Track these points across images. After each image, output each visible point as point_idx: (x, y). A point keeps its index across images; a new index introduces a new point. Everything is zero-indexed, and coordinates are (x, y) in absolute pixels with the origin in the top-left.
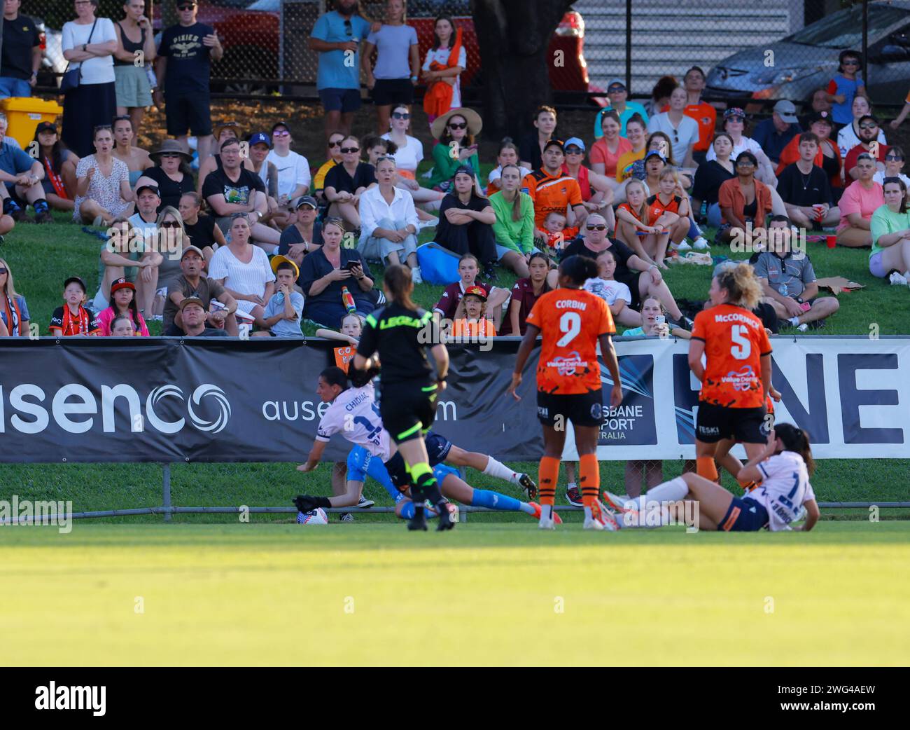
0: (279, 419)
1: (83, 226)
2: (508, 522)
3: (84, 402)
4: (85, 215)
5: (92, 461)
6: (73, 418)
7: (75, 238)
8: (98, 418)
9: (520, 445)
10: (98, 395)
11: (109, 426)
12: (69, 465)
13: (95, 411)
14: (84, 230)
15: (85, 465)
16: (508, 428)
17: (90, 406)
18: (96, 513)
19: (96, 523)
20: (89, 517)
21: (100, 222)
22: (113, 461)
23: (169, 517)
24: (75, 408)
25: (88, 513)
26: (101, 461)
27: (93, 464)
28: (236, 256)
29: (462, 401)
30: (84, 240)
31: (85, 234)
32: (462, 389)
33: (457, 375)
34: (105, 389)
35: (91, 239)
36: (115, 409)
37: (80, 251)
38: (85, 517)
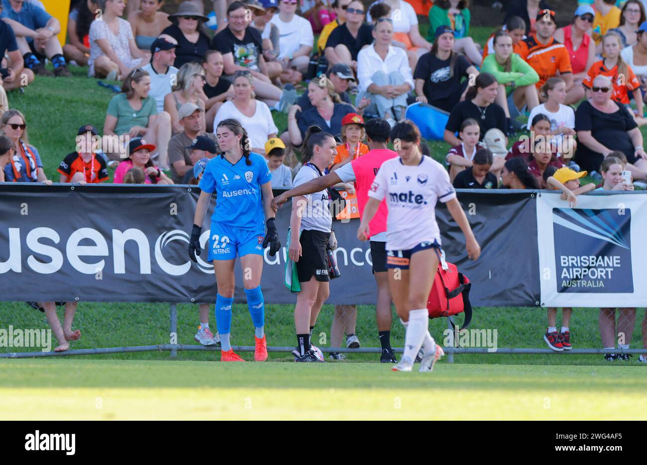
0: (279, 263)
1: (98, 80)
2: (492, 363)
3: (96, 245)
4: (99, 70)
5: (103, 301)
6: (86, 259)
7: (92, 91)
8: (109, 260)
9: (505, 291)
10: (109, 238)
11: (120, 268)
12: (82, 304)
13: (106, 253)
14: (100, 84)
15: (97, 304)
16: (494, 275)
17: (101, 248)
18: (107, 349)
19: (106, 359)
20: (100, 353)
21: (114, 77)
22: (122, 301)
23: (175, 353)
24: (88, 251)
25: (99, 350)
26: (112, 301)
27: (104, 304)
28: (240, 110)
29: (451, 249)
30: (99, 93)
31: (100, 88)
32: (451, 238)
33: (448, 226)
34: (116, 233)
35: (106, 92)
36: (126, 252)
37: (95, 103)
38: (96, 353)
